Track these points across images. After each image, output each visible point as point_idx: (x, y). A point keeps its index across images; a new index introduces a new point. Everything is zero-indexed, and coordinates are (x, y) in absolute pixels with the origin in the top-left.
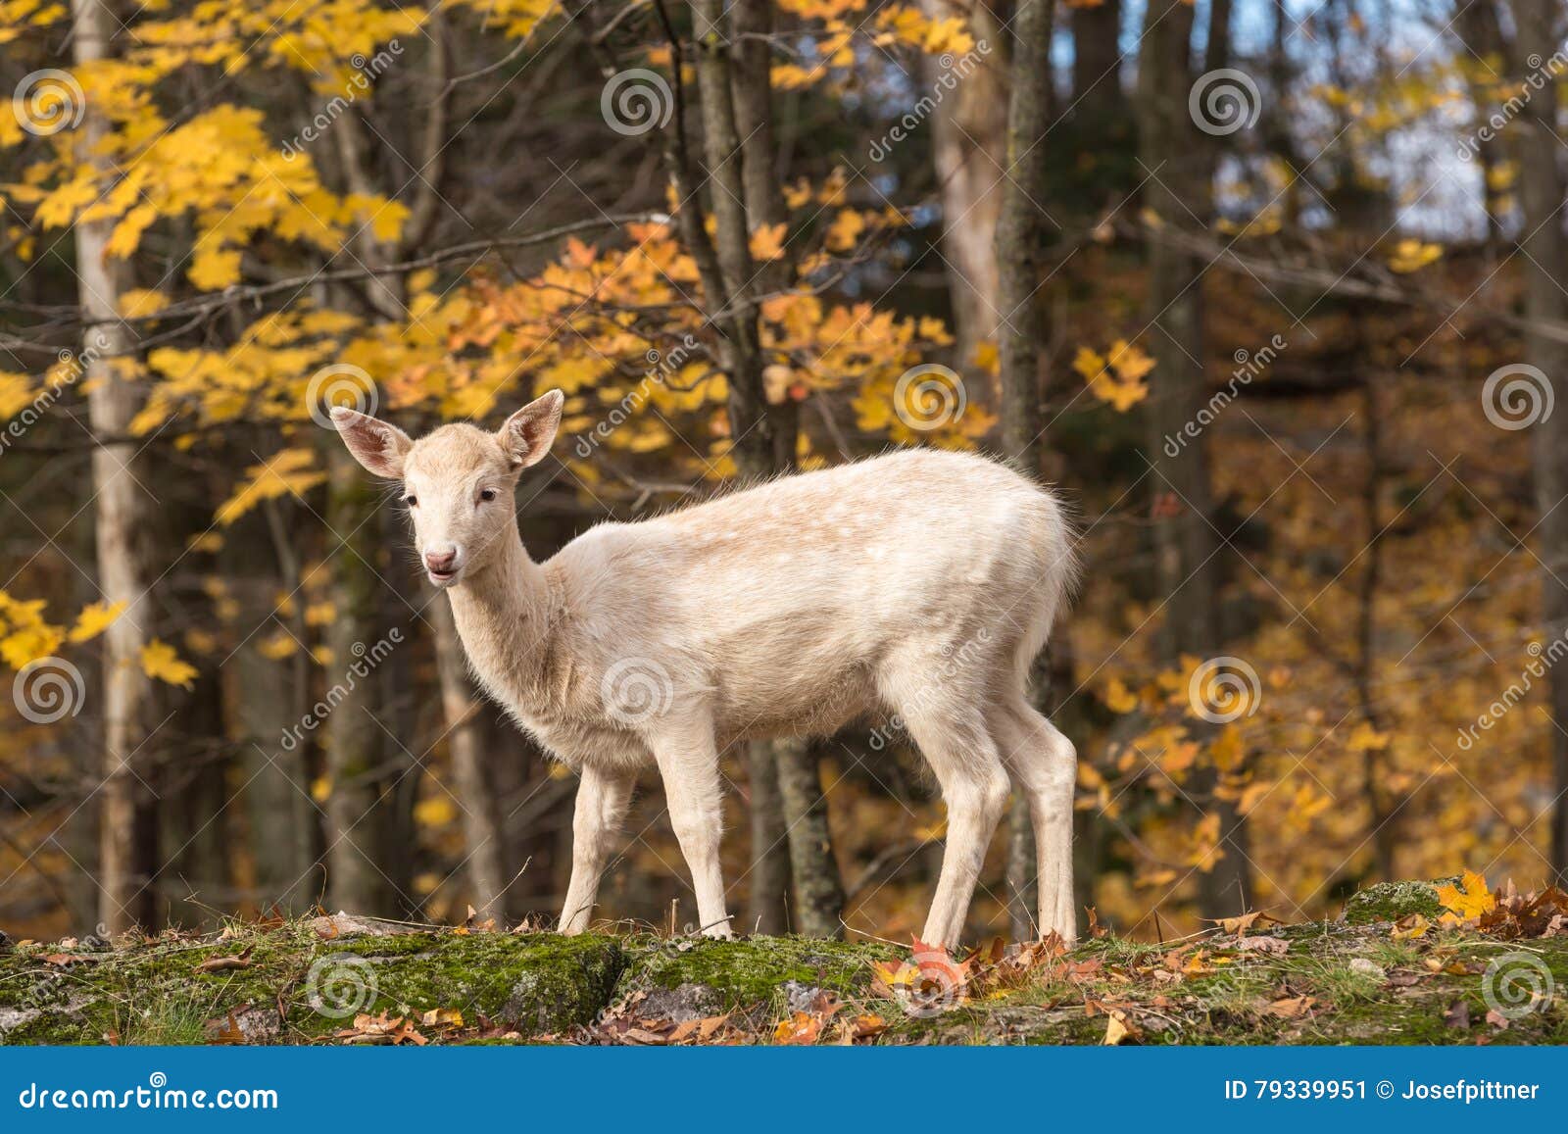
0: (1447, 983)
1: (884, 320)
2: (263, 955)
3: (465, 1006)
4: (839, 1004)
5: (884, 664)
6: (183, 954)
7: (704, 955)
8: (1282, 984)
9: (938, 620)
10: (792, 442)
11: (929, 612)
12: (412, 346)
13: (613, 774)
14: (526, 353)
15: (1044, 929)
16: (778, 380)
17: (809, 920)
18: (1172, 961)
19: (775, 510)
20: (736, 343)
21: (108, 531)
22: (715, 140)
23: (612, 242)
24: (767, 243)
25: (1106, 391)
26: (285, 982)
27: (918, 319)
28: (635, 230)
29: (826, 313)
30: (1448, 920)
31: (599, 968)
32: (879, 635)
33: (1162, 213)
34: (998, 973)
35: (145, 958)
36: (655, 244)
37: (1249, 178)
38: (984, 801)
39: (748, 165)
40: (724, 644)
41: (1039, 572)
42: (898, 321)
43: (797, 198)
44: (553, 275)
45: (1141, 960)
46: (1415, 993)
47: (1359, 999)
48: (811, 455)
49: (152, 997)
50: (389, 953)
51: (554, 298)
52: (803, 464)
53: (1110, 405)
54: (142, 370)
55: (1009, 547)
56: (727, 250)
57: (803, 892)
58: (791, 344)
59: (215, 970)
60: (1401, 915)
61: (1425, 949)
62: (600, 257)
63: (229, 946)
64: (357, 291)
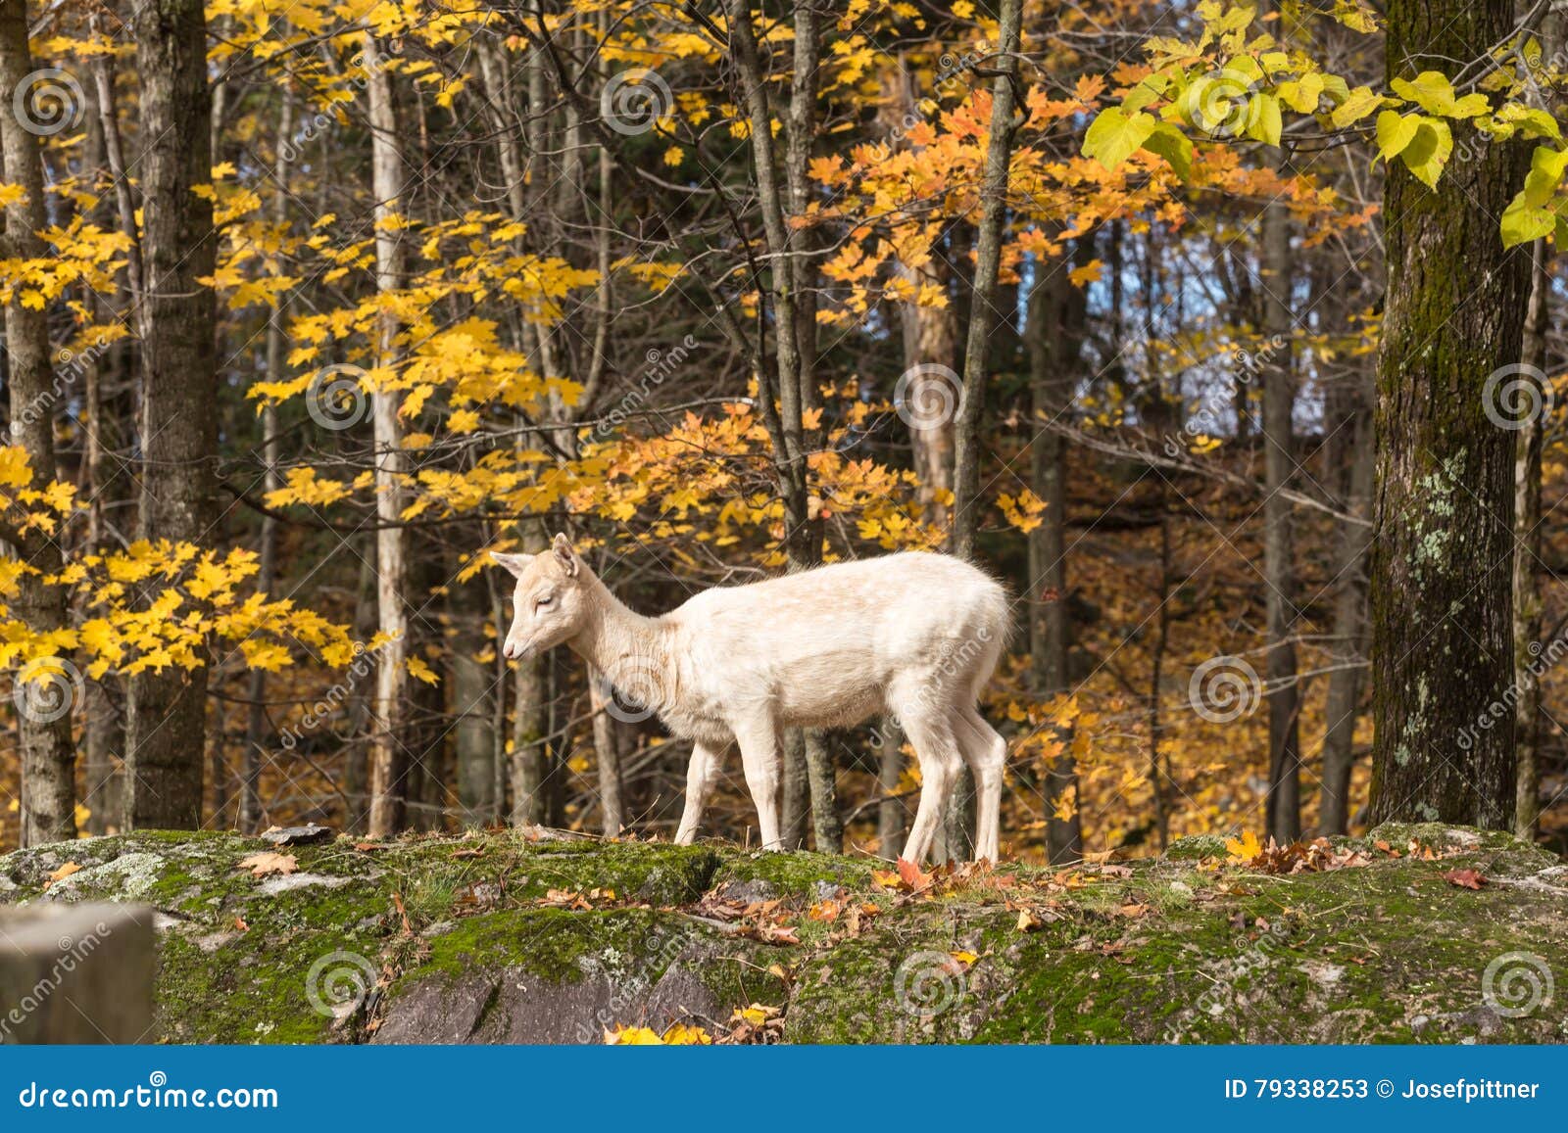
0: (1232, 900)
1: (880, 470)
2: (492, 850)
3: (617, 887)
4: (851, 896)
5: (891, 684)
6: (442, 847)
7: (767, 863)
8: (1128, 896)
9: (926, 659)
10: (821, 544)
11: (922, 654)
12: (582, 474)
13: (712, 746)
14: (658, 481)
15: (978, 856)
16: (814, 504)
17: (821, 843)
18: (1059, 878)
19: (826, 586)
20: (791, 479)
21: (385, 581)
22: (784, 354)
23: (712, 414)
24: (811, 419)
25: (1016, 520)
26: (505, 867)
27: (901, 470)
28: (727, 408)
29: (844, 463)
30: (1231, 861)
31: (701, 867)
32: (888, 667)
33: (1046, 410)
34: (951, 880)
35: (417, 848)
36: (739, 417)
37: (1094, 392)
38: (946, 773)
39: (803, 369)
40: (786, 670)
41: (991, 632)
42: (888, 471)
43: (828, 393)
44: (677, 433)
45: (1039, 877)
46: (1212, 905)
47: (1177, 908)
48: (829, 553)
49: (422, 872)
50: (570, 852)
51: (677, 448)
52: (825, 558)
53: (1018, 530)
54: (413, 482)
55: (974, 617)
56: (788, 423)
57: (818, 824)
58: (821, 482)
59: (461, 858)
60: (1202, 856)
61: (1218, 878)
62: (705, 423)
63: (471, 843)
64: (547, 438)
